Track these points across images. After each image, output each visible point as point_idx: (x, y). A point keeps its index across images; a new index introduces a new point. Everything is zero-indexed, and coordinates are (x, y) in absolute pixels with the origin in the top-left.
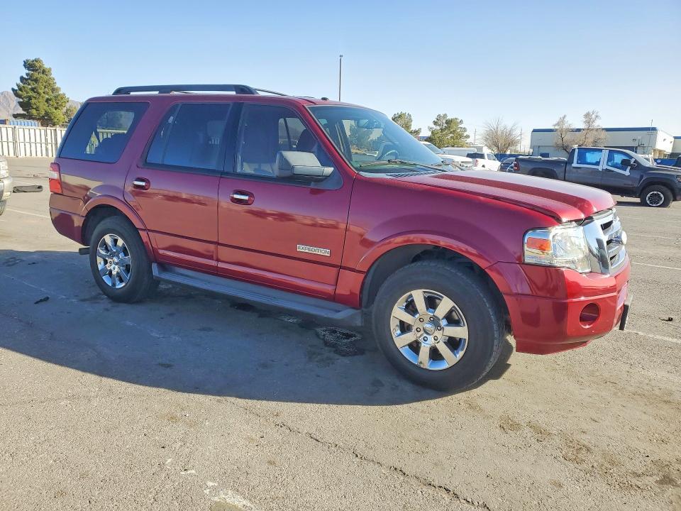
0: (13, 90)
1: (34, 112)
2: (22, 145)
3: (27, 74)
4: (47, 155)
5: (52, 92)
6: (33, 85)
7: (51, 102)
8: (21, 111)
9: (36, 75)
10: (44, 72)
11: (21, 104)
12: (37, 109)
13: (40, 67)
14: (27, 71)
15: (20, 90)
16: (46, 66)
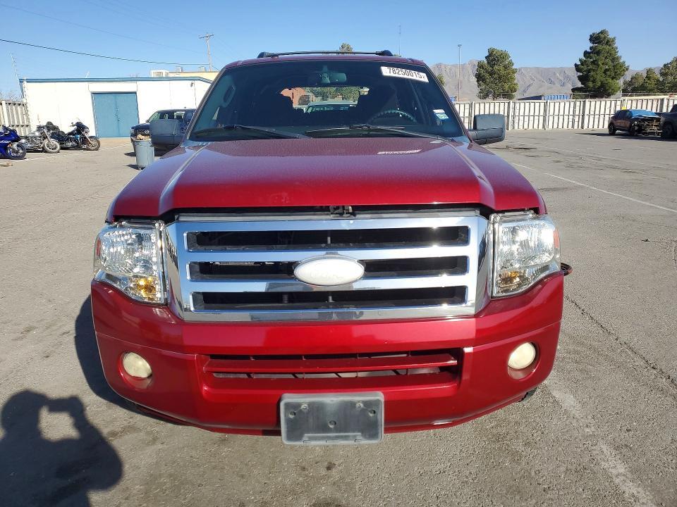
0: (576, 65)
1: (591, 84)
2: (551, 118)
3: (591, 48)
4: (573, 126)
5: (613, 62)
6: (594, 57)
7: (608, 73)
8: (579, 85)
9: (600, 47)
10: (608, 42)
11: (580, 78)
12: (594, 81)
13: (605, 38)
14: (592, 45)
15: (582, 64)
16: (611, 36)
